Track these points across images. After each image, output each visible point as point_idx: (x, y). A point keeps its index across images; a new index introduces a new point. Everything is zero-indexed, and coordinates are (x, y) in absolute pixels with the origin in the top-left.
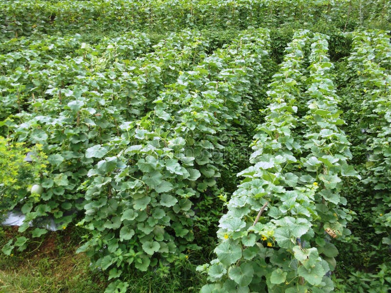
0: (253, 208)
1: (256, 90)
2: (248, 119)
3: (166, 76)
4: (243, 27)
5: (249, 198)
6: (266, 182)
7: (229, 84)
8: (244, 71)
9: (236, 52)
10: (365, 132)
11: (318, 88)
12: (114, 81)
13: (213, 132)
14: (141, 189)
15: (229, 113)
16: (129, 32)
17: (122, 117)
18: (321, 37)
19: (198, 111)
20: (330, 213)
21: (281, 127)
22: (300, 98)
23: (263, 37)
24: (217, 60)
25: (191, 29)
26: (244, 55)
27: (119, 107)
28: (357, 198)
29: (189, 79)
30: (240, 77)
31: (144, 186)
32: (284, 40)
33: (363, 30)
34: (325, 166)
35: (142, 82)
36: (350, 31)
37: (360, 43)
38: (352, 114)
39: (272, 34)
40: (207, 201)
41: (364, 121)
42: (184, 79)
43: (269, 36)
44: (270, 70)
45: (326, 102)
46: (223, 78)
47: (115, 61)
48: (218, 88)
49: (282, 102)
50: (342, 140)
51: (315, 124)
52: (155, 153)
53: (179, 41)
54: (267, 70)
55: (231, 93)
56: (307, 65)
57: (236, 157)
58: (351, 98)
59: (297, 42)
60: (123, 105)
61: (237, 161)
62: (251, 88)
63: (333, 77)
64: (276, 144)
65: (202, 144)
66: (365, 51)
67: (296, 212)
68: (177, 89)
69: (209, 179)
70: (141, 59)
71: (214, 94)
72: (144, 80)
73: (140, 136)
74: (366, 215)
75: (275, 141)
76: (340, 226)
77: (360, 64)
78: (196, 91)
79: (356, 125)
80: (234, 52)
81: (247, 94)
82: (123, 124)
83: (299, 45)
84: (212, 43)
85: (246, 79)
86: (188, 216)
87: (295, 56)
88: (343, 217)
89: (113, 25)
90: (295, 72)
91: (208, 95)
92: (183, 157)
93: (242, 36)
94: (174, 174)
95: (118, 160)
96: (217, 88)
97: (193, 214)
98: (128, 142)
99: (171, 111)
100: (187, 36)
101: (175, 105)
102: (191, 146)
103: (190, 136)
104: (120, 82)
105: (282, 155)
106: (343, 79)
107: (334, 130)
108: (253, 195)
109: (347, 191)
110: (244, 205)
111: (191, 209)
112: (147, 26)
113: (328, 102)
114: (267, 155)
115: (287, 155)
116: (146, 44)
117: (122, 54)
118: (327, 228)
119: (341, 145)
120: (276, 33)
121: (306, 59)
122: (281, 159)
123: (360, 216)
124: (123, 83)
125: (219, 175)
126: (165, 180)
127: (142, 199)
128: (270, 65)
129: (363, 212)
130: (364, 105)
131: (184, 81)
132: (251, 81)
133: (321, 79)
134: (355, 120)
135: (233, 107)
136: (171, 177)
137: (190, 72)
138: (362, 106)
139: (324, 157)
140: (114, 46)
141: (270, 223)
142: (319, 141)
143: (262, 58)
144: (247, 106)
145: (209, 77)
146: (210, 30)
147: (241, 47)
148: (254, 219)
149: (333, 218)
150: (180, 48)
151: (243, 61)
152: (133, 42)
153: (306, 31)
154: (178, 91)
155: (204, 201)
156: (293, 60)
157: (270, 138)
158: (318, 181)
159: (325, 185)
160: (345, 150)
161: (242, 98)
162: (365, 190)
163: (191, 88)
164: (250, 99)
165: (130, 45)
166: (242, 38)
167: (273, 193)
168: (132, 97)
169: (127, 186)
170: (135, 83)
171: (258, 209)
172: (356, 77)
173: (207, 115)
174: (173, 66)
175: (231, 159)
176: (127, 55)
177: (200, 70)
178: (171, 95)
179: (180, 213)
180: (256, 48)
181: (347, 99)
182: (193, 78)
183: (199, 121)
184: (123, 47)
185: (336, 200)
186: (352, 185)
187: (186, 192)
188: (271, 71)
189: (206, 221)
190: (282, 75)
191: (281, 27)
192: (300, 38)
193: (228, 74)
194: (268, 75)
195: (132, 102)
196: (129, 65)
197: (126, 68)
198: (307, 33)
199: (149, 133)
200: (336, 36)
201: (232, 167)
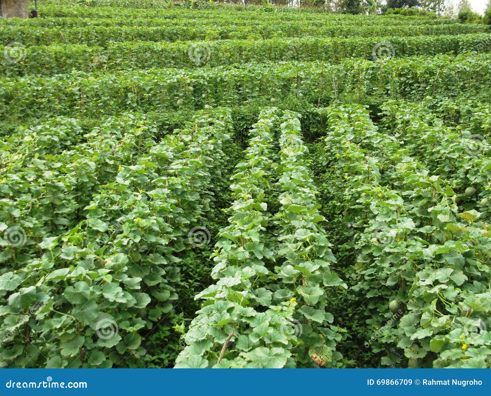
0: (216, 341)
1: (219, 184)
2: (211, 220)
3: (103, 173)
4: (199, 106)
5: (210, 327)
6: (231, 305)
7: (182, 179)
8: (201, 162)
9: (190, 138)
10: (352, 227)
11: (291, 179)
12: (33, 184)
13: (164, 242)
14: (71, 327)
15: (186, 216)
16: (53, 118)
17: (45, 230)
18: (291, 116)
19: (144, 217)
20: (314, 335)
21: (247, 230)
22: (271, 191)
23: (223, 118)
24: (167, 150)
25: (134, 111)
26: (200, 142)
27: (41, 217)
28: (349, 310)
29: (131, 176)
30: (197, 170)
31: (74, 322)
32: (249, 120)
33: (340, 104)
34: (303, 276)
35: (70, 182)
36: (325, 107)
37: (337, 121)
38: (334, 206)
39: (233, 114)
40: (163, 332)
41: (349, 213)
42: (125, 175)
43: (230, 116)
44: (234, 157)
45: (300, 195)
46: (175, 172)
47: (33, 157)
48: (169, 185)
49: (249, 198)
50: (322, 241)
51: (288, 223)
52: (88, 277)
53: (119, 127)
54: (231, 157)
55: (186, 190)
56: (277, 148)
57: (198, 270)
58: (332, 186)
59: (263, 123)
60: (46, 214)
61: (199, 276)
62: (213, 181)
63: (308, 162)
64: (242, 253)
65: (152, 259)
66: (342, 131)
67: (270, 340)
68: (116, 190)
69: (163, 304)
70: (69, 153)
71: (163, 194)
72: (74, 180)
73: (67, 255)
74: (361, 330)
75: (241, 249)
76: (329, 350)
77: (338, 145)
78: (141, 191)
79: (340, 219)
80: (187, 138)
81: (208, 189)
82: (45, 241)
83: (266, 126)
84: (161, 128)
85: (205, 171)
86: (137, 356)
87: (262, 139)
88: (330, 338)
89: (32, 110)
90: (263, 160)
91: (156, 195)
92: (126, 279)
93: (197, 118)
94: (115, 302)
95: (38, 290)
96: (167, 185)
97: (144, 352)
98: (52, 265)
99: (109, 219)
100: (129, 121)
101: (114, 211)
102: (137, 263)
103: (135, 249)
104: (41, 185)
105: (251, 267)
106: (321, 164)
107: (312, 229)
108: (216, 323)
109: (336, 302)
110: (204, 338)
111: (141, 346)
112: (77, 110)
113: (303, 195)
114: (232, 268)
115: (257, 266)
116: (75, 132)
117: (44, 147)
118: (312, 354)
119: (321, 248)
120: (239, 113)
121: (276, 142)
122: (250, 271)
123: (354, 332)
124: (44, 185)
125: (176, 297)
126: (104, 312)
127: (72, 340)
128: (234, 151)
129: (357, 326)
130: (347, 194)
131: (125, 179)
132: (211, 173)
133: (293, 167)
134: (339, 212)
135: (190, 207)
136: (111, 307)
137: (132, 167)
138: (345, 195)
139: (301, 265)
140: (33, 137)
141: (238, 358)
142: (295, 245)
143: (224, 143)
144: (208, 204)
145: (158, 171)
146: (158, 112)
147: (196, 131)
148: (218, 355)
149: (319, 340)
150: (121, 136)
151: (198, 149)
152: (59, 131)
153: (275, 108)
154: (118, 193)
155: (159, 332)
156: (260, 144)
157: (235, 246)
158: (297, 296)
159: (305, 300)
160: (327, 253)
161: (201, 195)
162: (357, 299)
163: (135, 186)
164: (212, 196)
165: (55, 135)
166: (197, 121)
167: (242, 317)
168: (58, 203)
169: (51, 326)
170: (61, 184)
171: (223, 341)
172: (336, 160)
173: (155, 221)
174: (111, 159)
175: (191, 273)
176: (50, 148)
177: (145, 163)
178: (108, 199)
179: (127, 353)
180: (215, 131)
181: (328, 188)
182: (136, 174)
183: (146, 230)
184: (45, 139)
185: (320, 317)
186: (342, 294)
187: (132, 325)
188: (236, 159)
189: (162, 360)
190: (247, 164)
191: (244, 105)
192: (266, 118)
193: (181, 167)
194: (232, 163)
195: (59, 210)
196: (53, 161)
197: (50, 165)
198: (275, 111)
199: (80, 250)
200: (310, 113)
201: (193, 284)
